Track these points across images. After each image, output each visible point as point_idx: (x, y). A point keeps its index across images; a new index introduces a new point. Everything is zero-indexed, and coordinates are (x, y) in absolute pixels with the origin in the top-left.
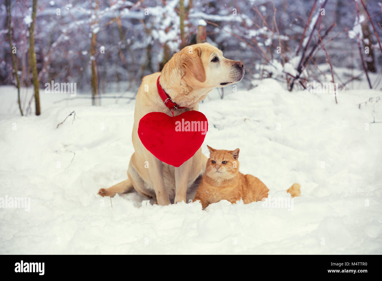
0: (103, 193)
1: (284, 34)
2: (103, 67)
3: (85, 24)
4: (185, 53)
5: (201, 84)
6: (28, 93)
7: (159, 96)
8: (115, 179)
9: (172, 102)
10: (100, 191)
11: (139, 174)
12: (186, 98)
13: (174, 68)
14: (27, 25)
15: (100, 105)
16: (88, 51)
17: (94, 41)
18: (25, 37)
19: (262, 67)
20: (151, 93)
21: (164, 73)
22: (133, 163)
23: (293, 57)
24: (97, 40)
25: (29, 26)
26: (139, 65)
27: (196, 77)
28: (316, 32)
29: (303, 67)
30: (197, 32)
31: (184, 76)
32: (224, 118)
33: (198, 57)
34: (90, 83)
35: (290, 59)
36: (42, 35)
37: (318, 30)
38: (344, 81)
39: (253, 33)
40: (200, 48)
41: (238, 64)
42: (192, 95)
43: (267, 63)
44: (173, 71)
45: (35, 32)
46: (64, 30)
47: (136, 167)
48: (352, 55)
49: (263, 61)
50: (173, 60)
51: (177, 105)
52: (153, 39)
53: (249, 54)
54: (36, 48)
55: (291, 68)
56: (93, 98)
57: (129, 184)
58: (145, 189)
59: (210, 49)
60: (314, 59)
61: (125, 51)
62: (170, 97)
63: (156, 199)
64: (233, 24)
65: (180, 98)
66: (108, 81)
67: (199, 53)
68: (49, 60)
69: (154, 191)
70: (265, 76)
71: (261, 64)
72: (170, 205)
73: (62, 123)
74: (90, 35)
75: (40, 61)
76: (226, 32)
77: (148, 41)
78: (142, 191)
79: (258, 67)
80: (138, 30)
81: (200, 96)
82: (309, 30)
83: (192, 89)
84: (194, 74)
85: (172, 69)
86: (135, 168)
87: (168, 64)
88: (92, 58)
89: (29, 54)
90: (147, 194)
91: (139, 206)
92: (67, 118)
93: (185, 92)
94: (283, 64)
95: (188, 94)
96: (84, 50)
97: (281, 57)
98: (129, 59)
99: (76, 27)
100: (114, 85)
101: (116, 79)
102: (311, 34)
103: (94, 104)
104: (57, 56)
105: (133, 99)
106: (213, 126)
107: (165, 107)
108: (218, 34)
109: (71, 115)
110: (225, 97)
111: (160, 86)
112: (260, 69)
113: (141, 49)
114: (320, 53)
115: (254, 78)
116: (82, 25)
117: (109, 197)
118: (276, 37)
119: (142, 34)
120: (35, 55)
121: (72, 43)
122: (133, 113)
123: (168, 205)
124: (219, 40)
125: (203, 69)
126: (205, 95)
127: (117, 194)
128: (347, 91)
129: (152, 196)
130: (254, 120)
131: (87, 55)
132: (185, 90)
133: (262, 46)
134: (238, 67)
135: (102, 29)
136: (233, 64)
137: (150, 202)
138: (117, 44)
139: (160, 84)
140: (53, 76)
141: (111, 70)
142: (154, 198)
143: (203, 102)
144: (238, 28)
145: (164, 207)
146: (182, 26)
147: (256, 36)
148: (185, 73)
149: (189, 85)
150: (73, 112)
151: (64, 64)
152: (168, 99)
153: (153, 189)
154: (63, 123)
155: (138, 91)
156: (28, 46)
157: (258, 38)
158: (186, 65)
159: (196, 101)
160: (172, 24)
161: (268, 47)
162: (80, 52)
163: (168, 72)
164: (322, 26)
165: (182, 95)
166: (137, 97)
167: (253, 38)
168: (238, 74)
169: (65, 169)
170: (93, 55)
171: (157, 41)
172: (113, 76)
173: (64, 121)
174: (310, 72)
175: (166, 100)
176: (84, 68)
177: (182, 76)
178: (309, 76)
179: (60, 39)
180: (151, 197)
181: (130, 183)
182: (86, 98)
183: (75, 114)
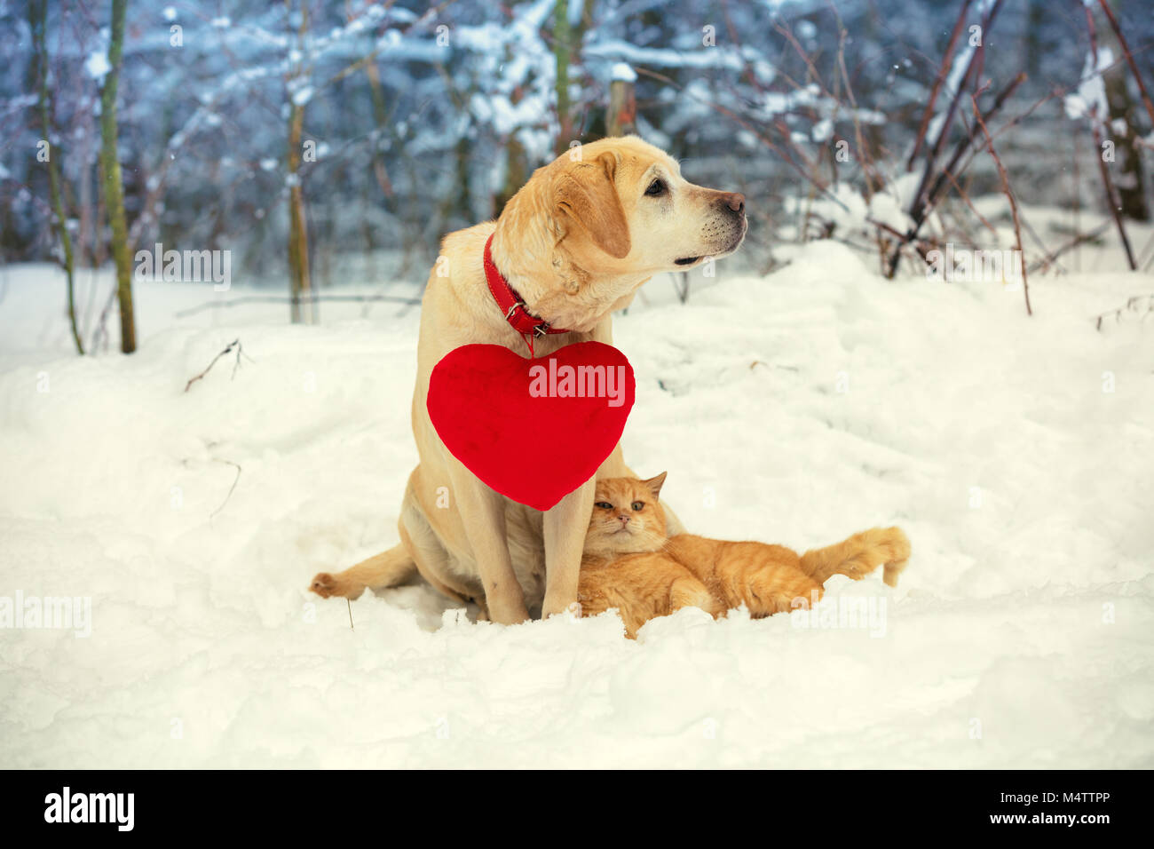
0: (326, 586)
1: (872, 107)
2: (322, 207)
3: (269, 76)
4: (566, 172)
5: (617, 263)
6: (97, 286)
7: (491, 298)
8: (361, 545)
9: (530, 315)
10: (317, 582)
11: (433, 528)
12: (572, 303)
13: (534, 214)
14: (96, 81)
15: (315, 321)
16: (281, 160)
17: (297, 127)
18: (88, 119)
19: (804, 205)
20: (465, 285)
21: (505, 226)
22: (416, 498)
23: (897, 176)
24: (305, 126)
25: (102, 82)
26: (431, 200)
27: (600, 241)
28: (967, 101)
29: (929, 206)
30: (607, 100)
31: (564, 238)
32: (688, 362)
33: (606, 182)
34: (285, 254)
35: (890, 181)
36: (140, 111)
37: (973, 95)
38: (1052, 247)
39: (776, 103)
40: (611, 154)
41: (727, 199)
42: (590, 295)
43: (820, 192)
44: (532, 222)
45: (118, 103)
46: (207, 97)
47: (425, 507)
48: (1075, 169)
49: (807, 187)
50: (533, 189)
51: (544, 322)
52: (474, 121)
53: (765, 166)
54: (122, 152)
55: (891, 207)
56: (295, 301)
57: (403, 560)
58: (451, 576)
59: (642, 157)
60: (962, 181)
61: (390, 157)
62: (523, 301)
63: (486, 605)
64: (714, 76)
65: (554, 303)
66: (339, 251)
67: (609, 169)
68: (161, 185)
69: (480, 580)
70: (813, 232)
71: (800, 196)
72: (528, 623)
73: (201, 377)
74: (286, 111)
75: (135, 188)
76: (696, 100)
77: (460, 126)
78: (444, 581)
79: (791, 204)
80: (429, 96)
81: (615, 298)
82: (945, 95)
83: (589, 277)
84: (595, 233)
85: (528, 215)
86: (421, 510)
87: (518, 202)
88: (292, 180)
89: (102, 168)
90: (457, 590)
91: (435, 627)
92: (216, 360)
93: (568, 284)
94: (866, 197)
95: (578, 291)
96: (267, 156)
97: (862, 175)
98: (402, 185)
99: (243, 87)
100: (359, 262)
101: (364, 242)
102: (953, 106)
103: (296, 318)
104: (185, 174)
105: (414, 302)
106: (658, 385)
107: (508, 330)
108: (671, 108)
109: (228, 351)
110: (692, 297)
111: (494, 265)
112: (797, 212)
113: (439, 154)
114: (978, 162)
115: (778, 240)
116: (259, 80)
117: (344, 599)
118: (844, 114)
119: (443, 106)
120: (118, 171)
121: (229, 133)
122: (414, 345)
123: (521, 623)
124: (672, 124)
125: (618, 218)
126: (630, 295)
127: (367, 591)
128: (1061, 277)
129: (473, 595)
130: (779, 367)
131: (277, 169)
132: (569, 281)
133: (803, 143)
134: (729, 209)
135: (323, 92)
136: (713, 201)
137: (466, 615)
138: (366, 139)
139: (493, 260)
140: (173, 236)
141: (348, 215)
142: (478, 601)
143: (625, 312)
144: (731, 88)
145: (508, 628)
146: (561, 83)
147: (787, 112)
148: (568, 231)
149: (579, 265)
150: (234, 344)
151: (205, 198)
152: (517, 304)
153: (475, 577)
154: (205, 377)
155: (428, 278)
156: (97, 145)
157: (791, 119)
158: (569, 206)
159: (602, 312)
160: (531, 76)
161: (821, 144)
162: (255, 163)
163: (516, 225)
164: (985, 82)
165: (557, 294)
166: (425, 298)
167: (778, 117)
168: (726, 231)
169: (211, 516)
170: (294, 170)
171: (488, 129)
172: (353, 234)
173: (209, 369)
174: (950, 222)
175: (511, 309)
176: (268, 211)
177: (558, 239)
178: (947, 232)
179: (193, 124)
180: (470, 597)
181: (407, 555)
182: (272, 300)
183: (240, 350)
